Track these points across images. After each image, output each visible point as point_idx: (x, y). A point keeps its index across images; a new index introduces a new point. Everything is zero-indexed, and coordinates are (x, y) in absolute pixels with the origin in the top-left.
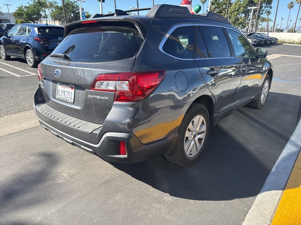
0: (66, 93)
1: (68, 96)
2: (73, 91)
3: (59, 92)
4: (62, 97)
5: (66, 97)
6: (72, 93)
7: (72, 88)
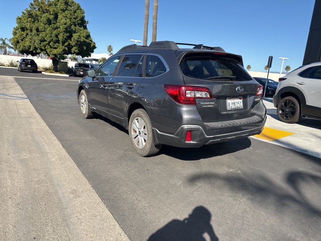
0: (236, 104)
1: (238, 105)
2: (241, 101)
3: (229, 105)
4: (233, 107)
5: (236, 106)
6: (240, 102)
7: (240, 99)
